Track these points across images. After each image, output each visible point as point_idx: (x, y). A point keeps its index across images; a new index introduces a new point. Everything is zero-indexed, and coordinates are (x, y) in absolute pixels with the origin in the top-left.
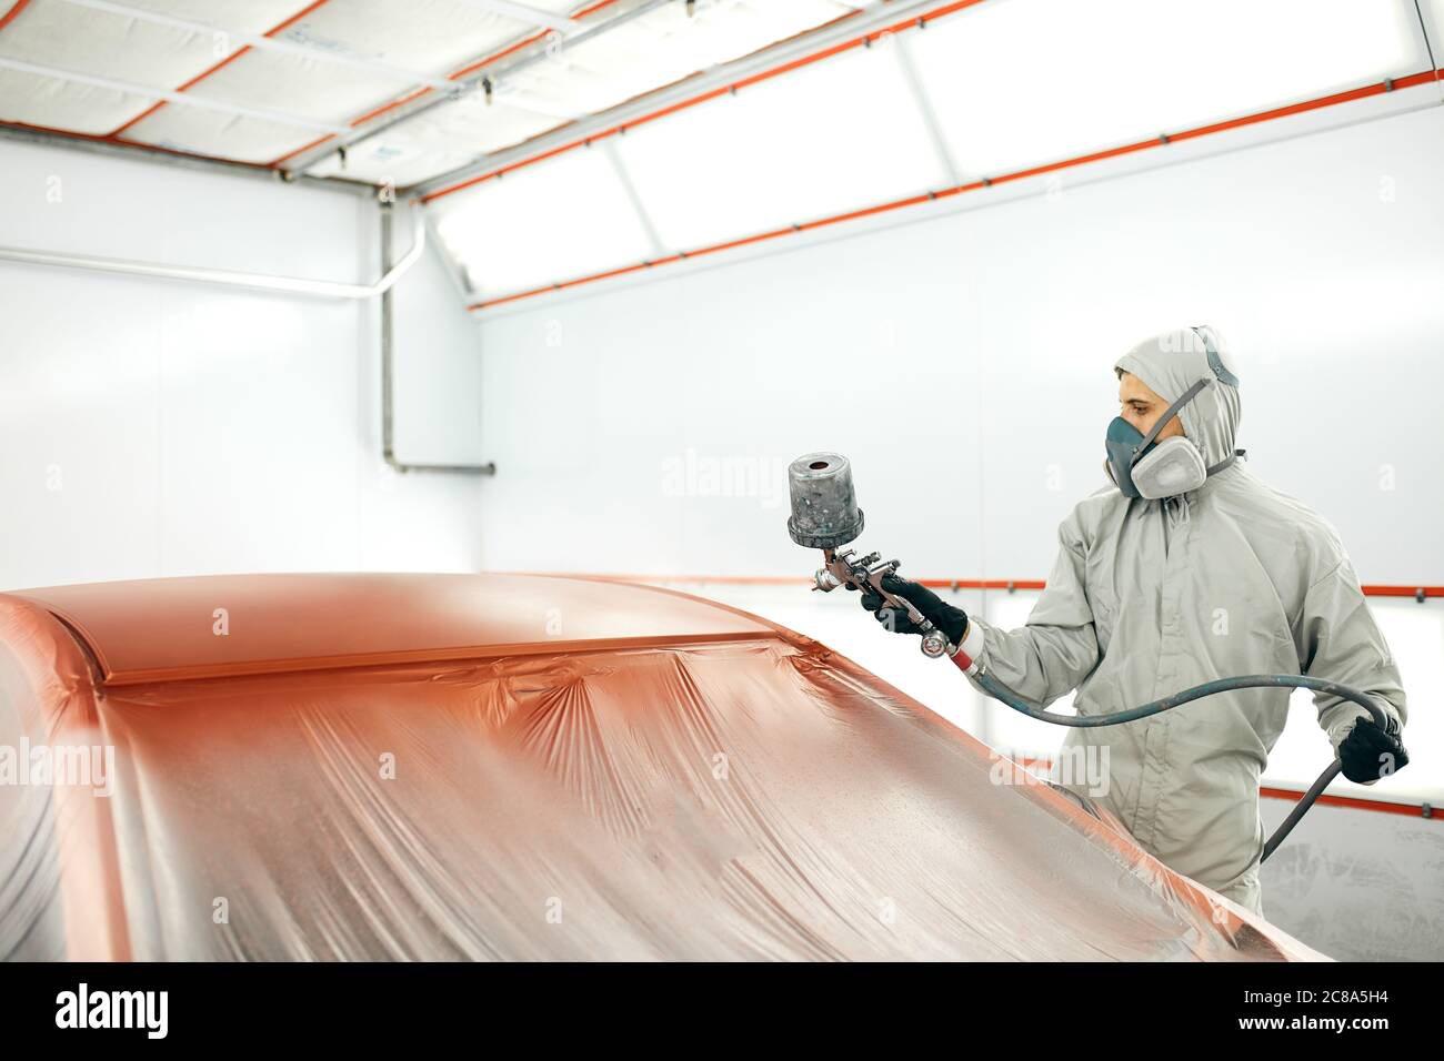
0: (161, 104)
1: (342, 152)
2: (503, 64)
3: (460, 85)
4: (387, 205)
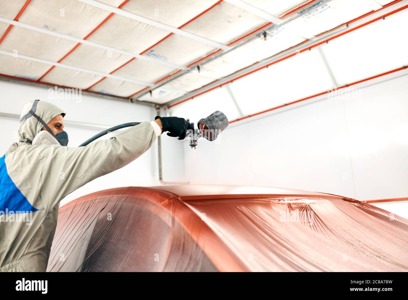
0: (105, 78)
1: (151, 92)
2: (204, 61)
3: (189, 69)
4: (158, 109)
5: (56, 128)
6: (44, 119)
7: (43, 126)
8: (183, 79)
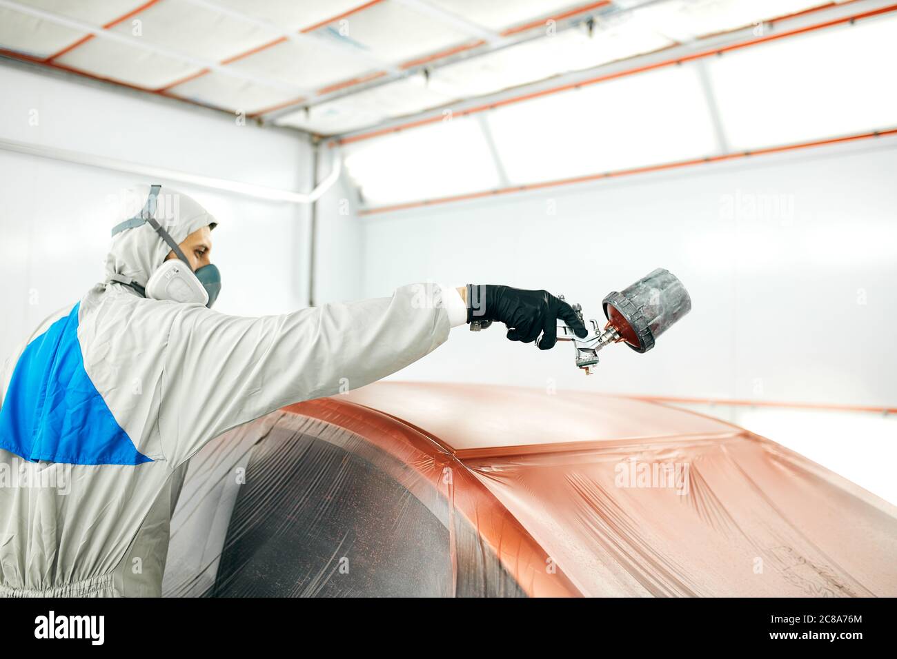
0: (205, 72)
1: (306, 109)
2: (441, 61)
3: (406, 72)
4: (316, 145)
5: (197, 257)
6: (172, 234)
7: (170, 249)
8: (383, 92)
